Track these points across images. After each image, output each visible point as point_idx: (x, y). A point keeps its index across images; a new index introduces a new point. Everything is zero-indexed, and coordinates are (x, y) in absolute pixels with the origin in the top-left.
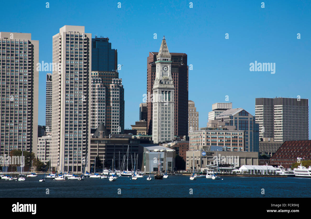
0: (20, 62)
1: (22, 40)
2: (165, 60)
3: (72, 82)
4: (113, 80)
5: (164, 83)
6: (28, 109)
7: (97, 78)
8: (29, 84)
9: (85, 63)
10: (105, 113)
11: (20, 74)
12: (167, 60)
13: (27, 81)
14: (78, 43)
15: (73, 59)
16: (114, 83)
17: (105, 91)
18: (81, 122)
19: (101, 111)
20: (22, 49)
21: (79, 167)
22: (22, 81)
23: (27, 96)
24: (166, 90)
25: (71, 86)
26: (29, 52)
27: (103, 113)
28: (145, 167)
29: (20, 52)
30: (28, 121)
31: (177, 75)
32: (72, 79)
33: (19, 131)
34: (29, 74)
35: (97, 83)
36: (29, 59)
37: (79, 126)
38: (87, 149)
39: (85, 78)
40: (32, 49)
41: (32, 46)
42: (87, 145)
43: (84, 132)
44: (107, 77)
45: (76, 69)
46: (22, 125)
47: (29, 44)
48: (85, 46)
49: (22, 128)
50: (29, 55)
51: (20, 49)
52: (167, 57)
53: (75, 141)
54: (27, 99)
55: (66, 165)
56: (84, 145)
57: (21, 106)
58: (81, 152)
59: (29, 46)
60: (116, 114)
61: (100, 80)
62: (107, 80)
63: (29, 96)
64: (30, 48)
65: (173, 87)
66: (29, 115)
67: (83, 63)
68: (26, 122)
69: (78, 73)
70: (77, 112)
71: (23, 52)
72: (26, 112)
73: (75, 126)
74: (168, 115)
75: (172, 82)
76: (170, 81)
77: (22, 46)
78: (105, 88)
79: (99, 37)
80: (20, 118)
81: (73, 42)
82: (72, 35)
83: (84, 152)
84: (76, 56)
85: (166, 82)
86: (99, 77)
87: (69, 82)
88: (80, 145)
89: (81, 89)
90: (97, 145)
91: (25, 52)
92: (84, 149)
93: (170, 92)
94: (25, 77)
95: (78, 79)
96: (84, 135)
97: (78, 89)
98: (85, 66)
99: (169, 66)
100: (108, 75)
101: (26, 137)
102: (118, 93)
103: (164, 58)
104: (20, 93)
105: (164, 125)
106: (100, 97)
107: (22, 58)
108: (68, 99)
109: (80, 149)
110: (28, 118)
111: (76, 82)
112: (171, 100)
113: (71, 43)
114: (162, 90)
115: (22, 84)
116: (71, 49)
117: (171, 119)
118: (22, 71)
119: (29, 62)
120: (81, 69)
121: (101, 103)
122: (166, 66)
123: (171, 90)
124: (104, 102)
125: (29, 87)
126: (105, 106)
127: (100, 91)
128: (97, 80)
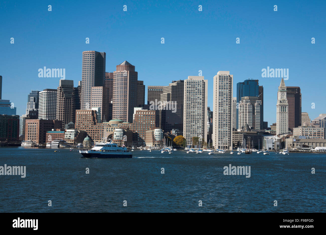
0: (198, 91)
1: (199, 80)
2: (283, 90)
3: (222, 101)
4: (256, 101)
5: (282, 102)
6: (202, 115)
7: (248, 100)
8: (203, 102)
9: (229, 91)
10: (252, 118)
11: (198, 97)
12: (284, 90)
13: (201, 101)
14: (226, 80)
15: (223, 89)
16: (257, 103)
17: (252, 107)
18: (227, 122)
19: (250, 118)
20: (199, 84)
21: (226, 147)
22: (199, 101)
23: (201, 109)
24: (284, 106)
25: (222, 103)
26: (203, 86)
27: (251, 118)
28: (264, 147)
29: (198, 86)
30: (202, 122)
31: (294, 98)
32: (222, 99)
33: (198, 127)
34: (203, 97)
35: (248, 103)
36: (203, 89)
37: (226, 124)
38: (230, 137)
39: (229, 99)
40: (204, 84)
41: (204, 83)
42: (230, 135)
43: (229, 128)
44: (253, 100)
45: (224, 94)
46: (199, 124)
47: (203, 82)
48: (229, 82)
49: (199, 125)
50: (203, 88)
51: (198, 84)
52: (284, 88)
53: (224, 132)
54: (201, 111)
55: (219, 145)
56: (229, 135)
57: (198, 114)
58: (227, 139)
59: (203, 83)
60: (258, 119)
61: (249, 101)
62: (253, 101)
63: (203, 109)
64: (203, 84)
65: (287, 104)
66: (202, 119)
67: (228, 91)
68: (201, 122)
69: (226, 96)
70: (225, 117)
71: (199, 86)
72: (201, 117)
73: (224, 124)
74: (284, 120)
75: (287, 102)
76: (286, 101)
77: (199, 83)
78: (252, 105)
79: (250, 79)
80: (198, 120)
81: (223, 80)
82: (223, 76)
83: (229, 139)
84: (224, 87)
85: (283, 102)
86: (249, 99)
87: (221, 101)
88: (227, 135)
89: (227, 105)
90: (239, 135)
91: (200, 86)
92: (229, 137)
93: (286, 107)
94: (201, 99)
95: (225, 99)
96: (229, 130)
97: (225, 105)
98: (229, 92)
99: (285, 93)
100: (254, 99)
101: (201, 130)
102: (259, 108)
103: (282, 89)
104: (198, 107)
105: (283, 125)
106: (249, 110)
107: (199, 89)
108: (220, 110)
109: (227, 137)
110: (202, 120)
111: (224, 101)
112: (286, 112)
113: (222, 80)
114: (282, 106)
115: (199, 102)
116: (222, 83)
117: (286, 122)
118: (199, 96)
119: (203, 91)
120: (227, 94)
121: (250, 113)
122: (283, 93)
123: (286, 106)
124: (251, 113)
125: (203, 104)
126: (252, 115)
127: (249, 107)
128: (248, 101)
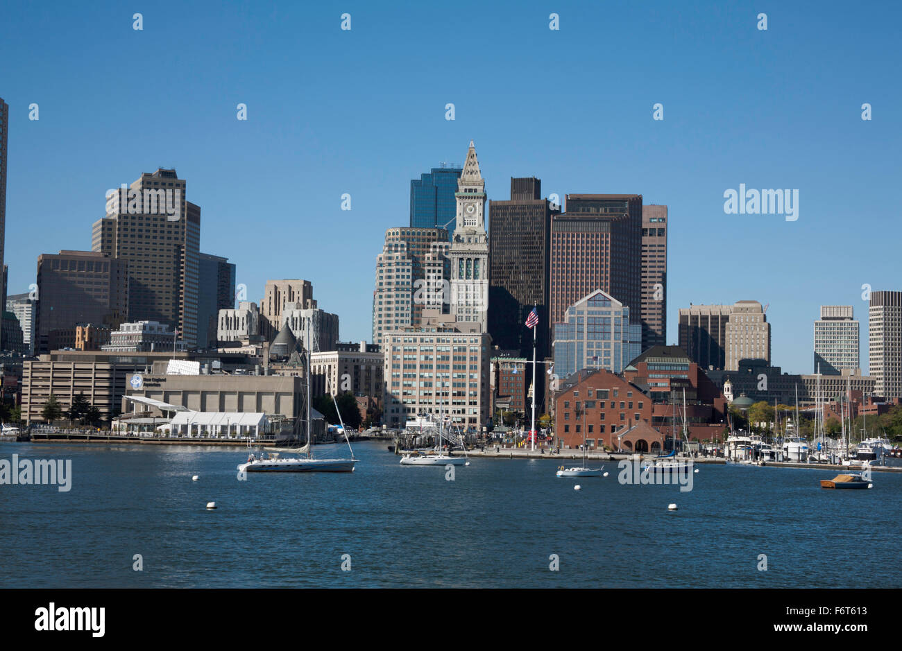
2: (470, 190)
4: (432, 244)
5: (466, 240)
7: (397, 242)
10: (410, 312)
12: (476, 190)
16: (433, 252)
17: (410, 268)
19: (402, 309)
24: (469, 256)
31: (607, 237)
35: (396, 251)
44: (419, 240)
52: (474, 184)
61: (402, 246)
62: (419, 246)
65: (485, 248)
75: (484, 239)
76: (480, 235)
78: (410, 261)
85: (470, 239)
86: (402, 239)
93: (477, 259)
99: (477, 204)
100: (421, 236)
102: (439, 271)
103: (468, 187)
106: (400, 280)
112: (480, 278)
114: (460, 256)
121: (400, 293)
122: (470, 204)
123: (479, 256)
126: (410, 299)
127: (400, 267)
128: (396, 246)
